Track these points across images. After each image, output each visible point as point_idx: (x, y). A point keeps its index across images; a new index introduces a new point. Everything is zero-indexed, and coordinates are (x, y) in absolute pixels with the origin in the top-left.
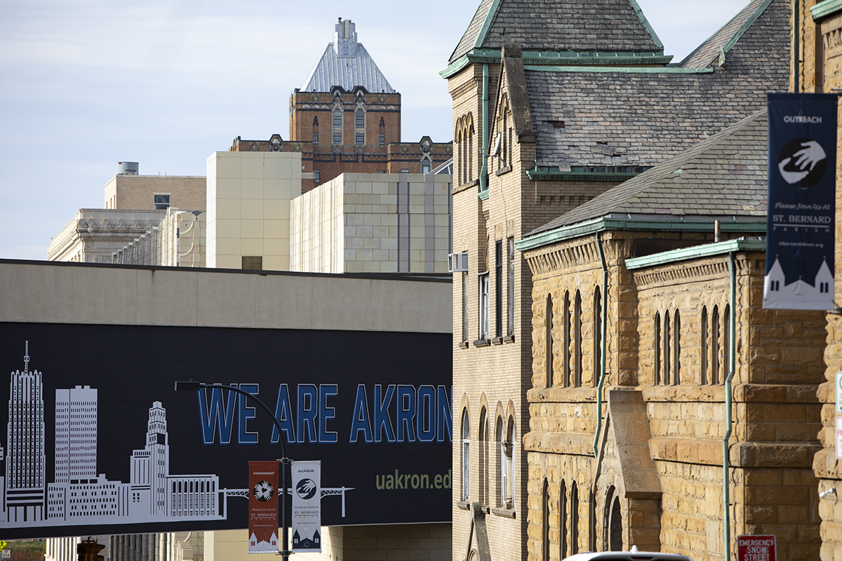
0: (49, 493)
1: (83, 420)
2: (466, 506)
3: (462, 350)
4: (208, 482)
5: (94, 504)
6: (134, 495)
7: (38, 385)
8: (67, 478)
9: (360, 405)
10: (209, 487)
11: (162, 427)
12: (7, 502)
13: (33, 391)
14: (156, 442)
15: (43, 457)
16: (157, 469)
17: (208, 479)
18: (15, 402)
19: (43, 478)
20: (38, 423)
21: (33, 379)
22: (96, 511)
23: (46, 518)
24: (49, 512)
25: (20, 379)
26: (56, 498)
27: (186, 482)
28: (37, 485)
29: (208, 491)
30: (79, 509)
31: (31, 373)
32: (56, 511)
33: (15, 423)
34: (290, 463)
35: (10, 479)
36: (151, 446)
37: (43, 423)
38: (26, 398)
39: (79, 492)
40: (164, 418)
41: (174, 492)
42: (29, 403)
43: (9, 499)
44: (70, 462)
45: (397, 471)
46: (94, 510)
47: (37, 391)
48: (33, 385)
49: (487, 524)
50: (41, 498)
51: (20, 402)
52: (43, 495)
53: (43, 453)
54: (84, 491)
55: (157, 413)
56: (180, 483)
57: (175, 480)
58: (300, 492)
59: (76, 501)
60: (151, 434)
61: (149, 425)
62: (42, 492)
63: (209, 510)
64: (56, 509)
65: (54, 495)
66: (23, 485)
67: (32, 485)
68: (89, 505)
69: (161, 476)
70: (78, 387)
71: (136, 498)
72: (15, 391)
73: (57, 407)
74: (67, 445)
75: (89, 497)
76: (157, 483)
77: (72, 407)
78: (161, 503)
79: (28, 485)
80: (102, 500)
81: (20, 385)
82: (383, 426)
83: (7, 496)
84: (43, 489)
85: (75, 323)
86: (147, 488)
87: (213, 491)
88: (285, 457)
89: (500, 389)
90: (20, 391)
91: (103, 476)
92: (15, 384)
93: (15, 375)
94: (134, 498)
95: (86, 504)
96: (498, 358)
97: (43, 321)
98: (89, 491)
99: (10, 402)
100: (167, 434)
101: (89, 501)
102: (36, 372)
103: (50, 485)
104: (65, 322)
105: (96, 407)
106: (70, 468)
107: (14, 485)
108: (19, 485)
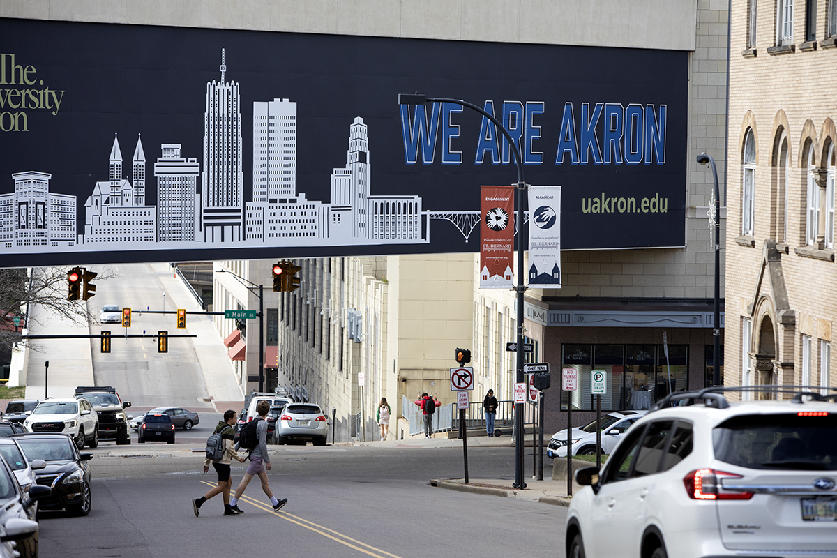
0: (247, 212)
1: (281, 135)
2: (750, 243)
3: (747, 60)
4: (411, 204)
5: (293, 225)
6: (335, 215)
7: (235, 96)
8: (266, 196)
9: (567, 124)
10: (411, 209)
11: (363, 145)
12: (204, 221)
13: (230, 103)
14: (357, 160)
15: (241, 174)
16: (359, 189)
17: (410, 201)
18: (211, 115)
19: (241, 197)
20: (235, 138)
21: (230, 90)
22: (295, 232)
23: (244, 239)
24: (247, 233)
25: (216, 90)
26: (254, 218)
27: (388, 203)
28: (234, 203)
29: (410, 213)
30: (278, 230)
31: (227, 83)
32: (254, 232)
33: (211, 137)
34: (527, 188)
35: (206, 196)
36: (353, 165)
37: (240, 138)
38: (223, 110)
39: (278, 212)
40: (366, 135)
41: (376, 213)
42: (225, 116)
43: (205, 218)
44: (269, 179)
45: (603, 194)
46: (293, 231)
47: (235, 103)
48: (230, 96)
49: (782, 265)
50: (239, 217)
51: (216, 115)
52: (241, 214)
53: (241, 170)
54: (283, 211)
55: (358, 130)
56: (382, 204)
57: (376, 201)
58: (538, 220)
59: (275, 221)
60: (352, 151)
61: (350, 142)
62: (239, 211)
63: (412, 232)
64: (254, 229)
65: (252, 215)
66: (220, 204)
67: (230, 203)
68: (288, 226)
69: (363, 196)
70: (277, 100)
71: (337, 220)
72: (211, 102)
73: (255, 121)
74: (266, 162)
75: (288, 217)
76: (358, 203)
77: (271, 121)
78: (362, 225)
79: (225, 203)
80: (302, 221)
81: (216, 96)
82: (590, 146)
83: (204, 214)
84: (241, 208)
85: (274, 30)
86: (348, 209)
87: (416, 213)
88: (522, 181)
89: (811, 105)
90: (216, 102)
91: (302, 195)
92: (212, 96)
93: (211, 85)
94: (335, 220)
95: (285, 224)
96: (808, 67)
97: (240, 28)
98: (288, 211)
99: (206, 114)
100: (368, 152)
101: (288, 221)
102: (233, 83)
103: (248, 204)
104: (263, 30)
105: (295, 121)
106: (269, 186)
107: (211, 204)
108: (216, 204)
